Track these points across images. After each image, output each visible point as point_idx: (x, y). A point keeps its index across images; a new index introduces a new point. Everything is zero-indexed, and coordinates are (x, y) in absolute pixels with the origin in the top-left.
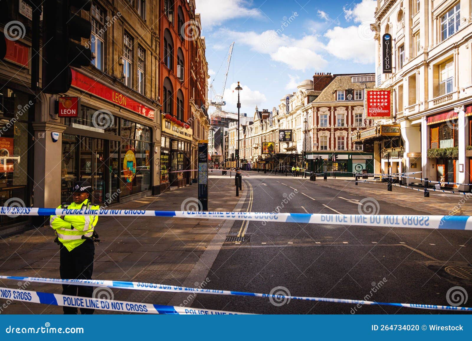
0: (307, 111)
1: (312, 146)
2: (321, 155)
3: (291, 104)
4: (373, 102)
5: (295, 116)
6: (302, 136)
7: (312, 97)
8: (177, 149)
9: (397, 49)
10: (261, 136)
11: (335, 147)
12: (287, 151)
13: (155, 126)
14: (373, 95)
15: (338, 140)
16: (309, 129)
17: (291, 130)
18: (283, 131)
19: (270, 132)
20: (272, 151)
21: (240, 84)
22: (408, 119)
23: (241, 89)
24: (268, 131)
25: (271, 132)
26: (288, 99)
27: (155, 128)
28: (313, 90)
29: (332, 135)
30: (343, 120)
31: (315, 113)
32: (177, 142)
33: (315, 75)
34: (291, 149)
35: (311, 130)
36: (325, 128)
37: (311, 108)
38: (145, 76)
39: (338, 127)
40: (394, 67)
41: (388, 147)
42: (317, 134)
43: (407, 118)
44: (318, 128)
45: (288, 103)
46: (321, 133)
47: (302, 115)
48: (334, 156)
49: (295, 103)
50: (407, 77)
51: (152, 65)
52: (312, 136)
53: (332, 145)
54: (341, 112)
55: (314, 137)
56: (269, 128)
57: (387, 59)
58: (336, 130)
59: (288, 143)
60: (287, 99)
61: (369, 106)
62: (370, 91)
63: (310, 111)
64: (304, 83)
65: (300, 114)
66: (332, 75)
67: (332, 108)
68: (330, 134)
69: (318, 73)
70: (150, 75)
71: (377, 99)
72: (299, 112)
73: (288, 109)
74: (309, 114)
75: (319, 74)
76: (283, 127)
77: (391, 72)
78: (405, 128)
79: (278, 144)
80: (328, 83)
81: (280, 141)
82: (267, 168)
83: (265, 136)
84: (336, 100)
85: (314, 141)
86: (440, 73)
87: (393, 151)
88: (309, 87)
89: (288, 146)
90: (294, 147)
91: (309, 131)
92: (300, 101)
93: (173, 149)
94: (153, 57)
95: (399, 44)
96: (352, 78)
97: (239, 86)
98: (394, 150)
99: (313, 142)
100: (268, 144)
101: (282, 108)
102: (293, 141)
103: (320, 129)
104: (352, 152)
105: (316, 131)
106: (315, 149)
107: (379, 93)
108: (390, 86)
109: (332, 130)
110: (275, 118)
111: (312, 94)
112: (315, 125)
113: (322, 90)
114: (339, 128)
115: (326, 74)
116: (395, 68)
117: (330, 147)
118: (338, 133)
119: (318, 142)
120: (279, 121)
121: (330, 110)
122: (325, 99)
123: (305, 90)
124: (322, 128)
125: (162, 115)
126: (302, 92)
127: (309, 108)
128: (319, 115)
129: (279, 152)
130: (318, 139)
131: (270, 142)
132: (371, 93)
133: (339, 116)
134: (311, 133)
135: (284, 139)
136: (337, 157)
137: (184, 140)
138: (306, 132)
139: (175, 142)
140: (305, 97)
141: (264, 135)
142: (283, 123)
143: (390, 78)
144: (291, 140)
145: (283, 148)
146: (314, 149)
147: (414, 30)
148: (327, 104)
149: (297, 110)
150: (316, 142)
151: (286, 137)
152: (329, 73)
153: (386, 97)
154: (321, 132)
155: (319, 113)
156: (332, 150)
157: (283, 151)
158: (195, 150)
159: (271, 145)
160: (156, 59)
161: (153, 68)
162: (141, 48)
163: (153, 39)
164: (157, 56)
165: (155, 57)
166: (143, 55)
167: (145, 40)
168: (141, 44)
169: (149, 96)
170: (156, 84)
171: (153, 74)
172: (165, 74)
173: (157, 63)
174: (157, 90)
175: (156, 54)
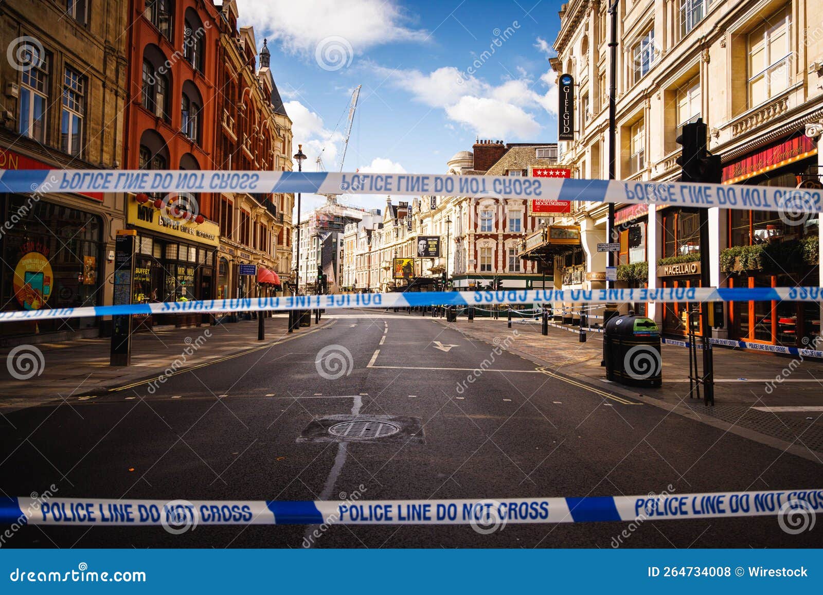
0: (460, 203)
1: (467, 265)
2: (480, 281)
5: (444, 212)
6: (453, 247)
8: (175, 258)
9: (581, 100)
10: (394, 247)
11: (504, 267)
12: (433, 273)
13: (110, 214)
15: (510, 254)
16: (463, 235)
17: (438, 237)
18: (425, 238)
19: (408, 241)
20: (410, 274)
21: (302, 149)
22: (590, 216)
23: (305, 157)
24: (405, 240)
25: (410, 242)
27: (109, 218)
28: (473, 170)
29: (500, 246)
30: (518, 221)
31: (473, 208)
32: (176, 246)
33: (476, 143)
34: (439, 270)
35: (466, 236)
36: (489, 233)
37: (465, 199)
38: (85, 124)
39: (509, 233)
40: (577, 130)
41: (569, 264)
42: (475, 244)
43: (588, 216)
44: (477, 233)
46: (481, 243)
47: (454, 211)
48: (496, 281)
50: (589, 147)
51: (104, 105)
52: (466, 246)
53: (500, 264)
54: (516, 208)
55: (469, 250)
56: (407, 233)
57: (566, 117)
58: (506, 237)
59: (433, 260)
62: (538, 170)
63: (464, 204)
64: (457, 156)
65: (451, 210)
66: (505, 144)
67: (501, 199)
68: (497, 244)
69: (482, 141)
70: (100, 123)
72: (450, 206)
73: (435, 201)
74: (463, 209)
75: (483, 143)
76: (428, 232)
77: (572, 139)
78: (585, 232)
79: (420, 262)
80: (497, 157)
81: (419, 255)
83: (401, 248)
85: (469, 255)
86: (632, 139)
87: (576, 270)
88: (466, 164)
89: (433, 265)
90: (442, 266)
91: (463, 239)
93: (167, 258)
94: (107, 91)
95: (583, 92)
96: (537, 151)
97: (300, 151)
98: (577, 269)
99: (468, 258)
100: (403, 261)
101: (426, 200)
102: (442, 256)
103: (480, 236)
104: (532, 275)
105: (472, 239)
106: (472, 269)
107: (551, 173)
108: (571, 162)
109: (501, 238)
110: (416, 217)
112: (472, 229)
113: (487, 170)
114: (512, 233)
115: (495, 142)
116: (579, 132)
117: (496, 267)
118: (509, 243)
119: (476, 258)
120: (422, 222)
121: (496, 204)
123: (460, 168)
124: (484, 233)
125: (128, 194)
126: (455, 173)
127: (464, 200)
128: (479, 211)
129: (422, 275)
130: (476, 252)
131: (408, 258)
132: (539, 173)
133: (512, 213)
134: (466, 242)
135: (427, 253)
136: (502, 283)
137: (197, 244)
138: (459, 240)
139: (172, 246)
141: (400, 246)
142: (427, 225)
143: (572, 149)
144: (437, 254)
145: (425, 269)
146: (470, 270)
147: (600, 69)
149: (447, 202)
150: (472, 258)
151: (430, 249)
152: (500, 141)
154: (482, 240)
155: (480, 208)
156: (500, 272)
157: (427, 274)
158: (233, 265)
159: (408, 263)
160: (116, 94)
161: (108, 110)
162: (77, 73)
163: (108, 59)
164: (119, 90)
165: (114, 91)
166: (83, 86)
167: (83, 58)
168: (75, 66)
169: (95, 158)
170: (115, 140)
171: (108, 122)
172: (144, 123)
173: (121, 103)
174: (119, 151)
175: (118, 86)
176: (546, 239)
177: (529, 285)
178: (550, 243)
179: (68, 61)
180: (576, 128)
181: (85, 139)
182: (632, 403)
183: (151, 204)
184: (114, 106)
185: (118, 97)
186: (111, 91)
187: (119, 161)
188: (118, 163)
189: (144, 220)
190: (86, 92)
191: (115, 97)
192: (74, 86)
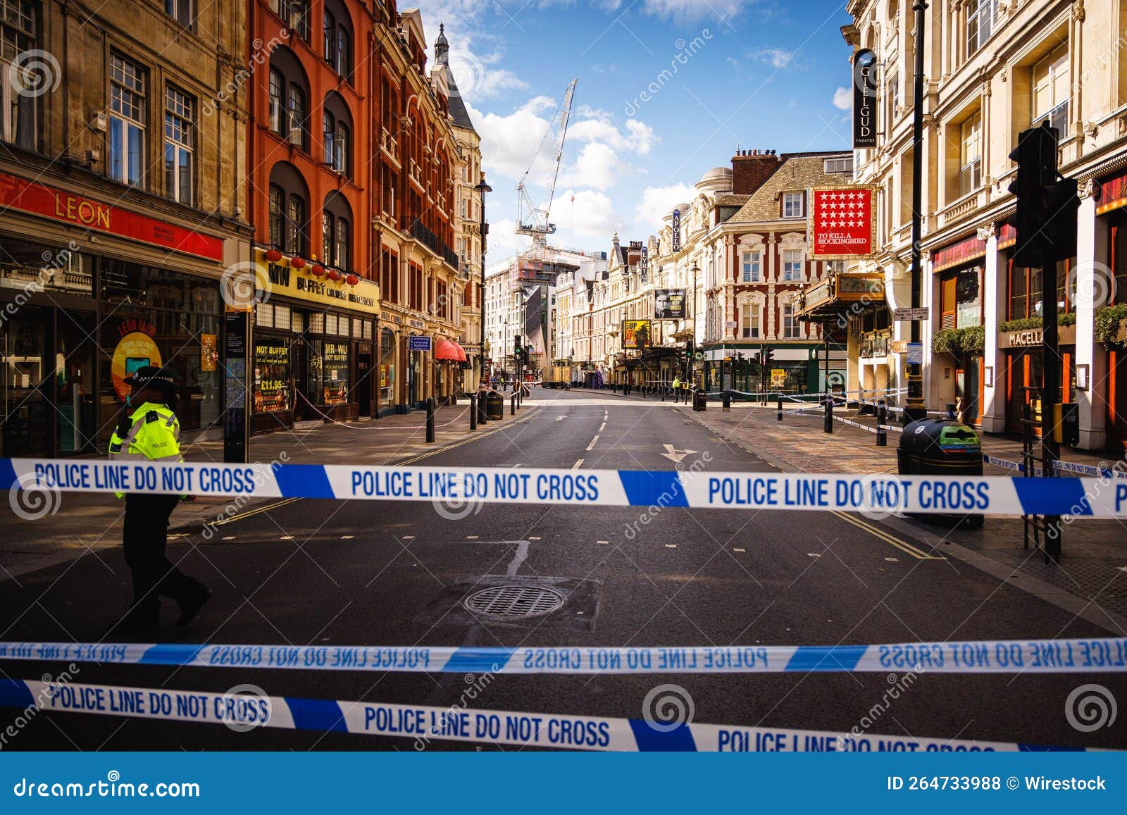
0: (713, 244)
1: (723, 329)
2: (741, 351)
3: (685, 227)
4: (829, 219)
5: (692, 254)
6: (704, 304)
7: (728, 210)
8: (321, 332)
9: (887, 87)
10: (623, 305)
11: (777, 331)
12: (677, 341)
14: (829, 201)
15: (786, 313)
16: (717, 288)
17: (683, 291)
18: (666, 292)
19: (643, 296)
20: (645, 341)
21: (485, 178)
22: (898, 258)
23: (489, 189)
24: (638, 295)
25: (645, 297)
26: (677, 214)
28: (732, 194)
29: (771, 301)
30: (797, 266)
31: (731, 248)
32: (322, 315)
33: (736, 155)
34: (684, 337)
35: (721, 289)
36: (755, 284)
37: (721, 237)
38: (196, 160)
39: (784, 283)
40: (882, 131)
41: (868, 328)
42: (735, 299)
43: (896, 258)
44: (738, 284)
45: (678, 226)
46: (743, 298)
47: (704, 254)
48: (765, 352)
49: (692, 224)
50: (898, 156)
51: (219, 132)
52: (722, 303)
53: (771, 326)
54: (793, 246)
55: (727, 308)
56: (641, 285)
57: (865, 112)
58: (779, 289)
59: (676, 322)
60: (675, 215)
61: (818, 229)
62: (821, 193)
63: (720, 244)
64: (709, 175)
65: (701, 252)
66: (778, 155)
67: (772, 235)
68: (767, 299)
69: (744, 152)
70: (216, 157)
71: (838, 210)
72: (699, 246)
73: (678, 240)
74: (717, 251)
75: (747, 154)
76: (670, 285)
77: (874, 145)
78: (892, 282)
79: (659, 325)
80: (766, 173)
81: (657, 316)
82: (637, 383)
83: (634, 306)
84: (781, 216)
85: (726, 316)
86: (963, 143)
87: (878, 337)
88: (722, 186)
89: (677, 330)
90: (688, 330)
91: (717, 292)
92: (701, 218)
93: (310, 332)
95: (890, 75)
96: (825, 163)
97: (483, 181)
98: (880, 335)
99: (725, 319)
100: (635, 325)
101: (666, 238)
102: (689, 317)
103: (742, 288)
104: (817, 342)
105: (731, 292)
106: (731, 335)
107: (842, 196)
108: (872, 178)
109: (771, 290)
110: (653, 262)
111: (727, 203)
112: (731, 278)
113: (752, 193)
114: (788, 283)
115: (763, 153)
116: (884, 134)
117: (766, 332)
118: (784, 297)
119: (736, 319)
120: (661, 269)
121: (765, 241)
122: (755, 213)
123: (712, 192)
124: (747, 284)
125: (254, 250)
126: (706, 199)
127: (718, 237)
128: (740, 253)
129: (661, 343)
130: (736, 311)
131: (642, 320)
132: (824, 197)
133: (788, 254)
134: (721, 298)
135: (668, 314)
136: (773, 355)
137: (350, 312)
138: (711, 294)
139: (317, 315)
140: (711, 211)
141: (631, 303)
142: (668, 274)
143: (874, 160)
144: (682, 313)
145: (666, 335)
146: (727, 336)
148: (759, 226)
149: (696, 241)
150: (731, 319)
152: (771, 150)
153: (861, 205)
154: (744, 294)
155: (741, 249)
156: (771, 337)
157: (670, 342)
158: (401, 337)
160: (235, 117)
161: (226, 139)
162: (182, 92)
163: (222, 71)
164: (238, 111)
165: (231, 114)
166: (190, 109)
167: (189, 72)
168: (179, 83)
169: (210, 205)
170: (236, 179)
171: (225, 155)
172: (274, 153)
173: (242, 129)
174: (242, 193)
175: (237, 106)
176: (833, 293)
177: (814, 357)
178: (839, 298)
179: (170, 78)
180: (880, 128)
181: (196, 181)
182: (929, 557)
183: (288, 263)
184: (233, 134)
185: (238, 121)
186: (228, 113)
187: (241, 207)
188: (239, 210)
189: (277, 283)
190: (195, 118)
191: (233, 121)
192: (179, 108)
